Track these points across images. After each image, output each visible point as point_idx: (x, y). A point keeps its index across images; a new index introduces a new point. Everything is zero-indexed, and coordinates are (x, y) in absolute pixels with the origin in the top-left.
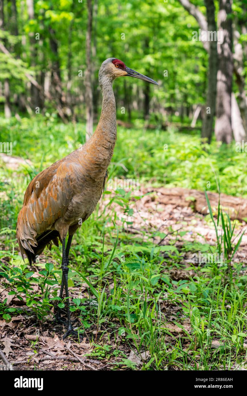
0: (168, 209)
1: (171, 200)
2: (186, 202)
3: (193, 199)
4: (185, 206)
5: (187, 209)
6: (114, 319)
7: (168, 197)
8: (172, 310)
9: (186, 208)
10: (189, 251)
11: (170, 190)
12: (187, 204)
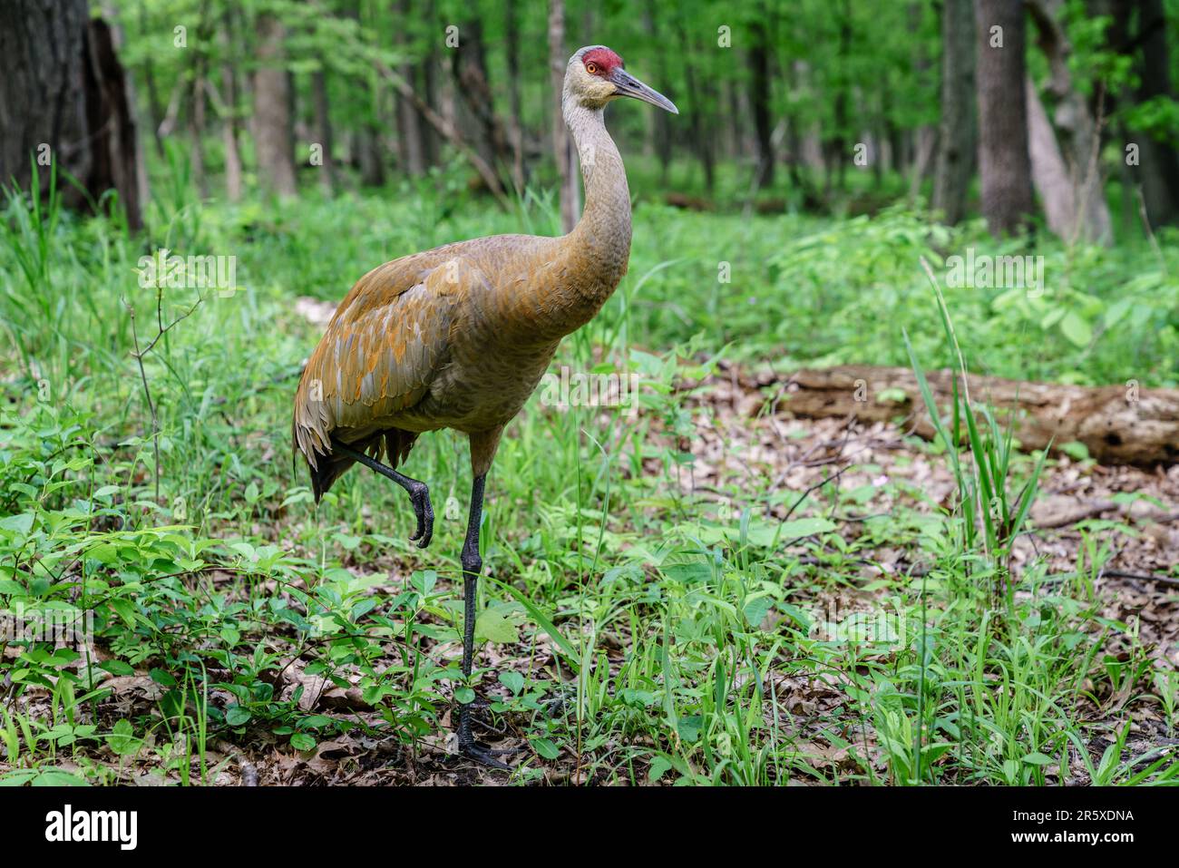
0: (824, 430)
1: (831, 403)
2: (878, 406)
3: (899, 395)
4: (878, 420)
5: (885, 429)
6: (638, 739)
7: (821, 395)
8: (822, 707)
9: (879, 427)
10: (885, 544)
11: (828, 373)
12: (883, 413)
